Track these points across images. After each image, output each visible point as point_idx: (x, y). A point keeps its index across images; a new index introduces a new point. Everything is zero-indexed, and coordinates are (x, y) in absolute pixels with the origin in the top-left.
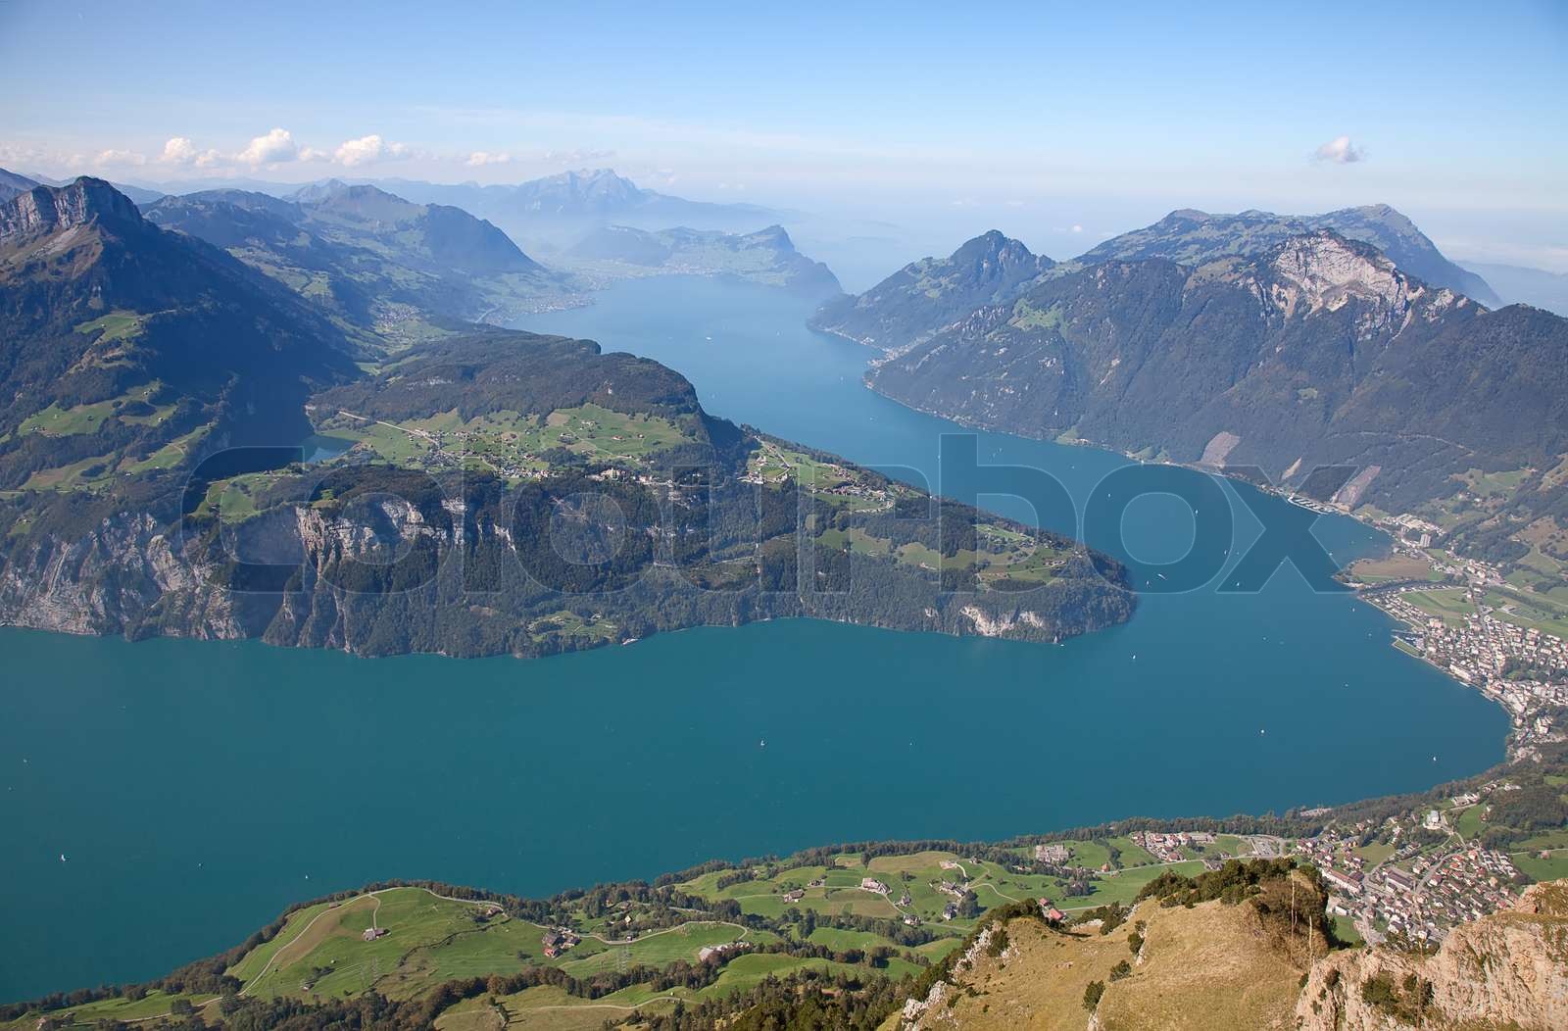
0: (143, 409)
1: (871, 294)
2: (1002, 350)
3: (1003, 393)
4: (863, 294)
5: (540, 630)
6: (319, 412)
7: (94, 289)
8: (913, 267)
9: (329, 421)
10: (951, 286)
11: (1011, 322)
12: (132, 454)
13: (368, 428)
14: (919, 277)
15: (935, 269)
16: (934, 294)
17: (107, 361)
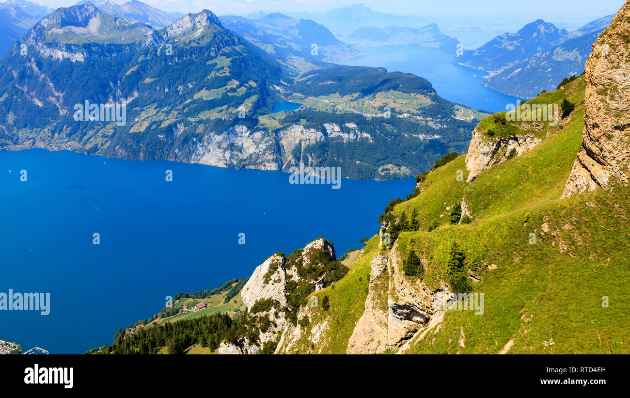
0: (233, 90)
1: (480, 49)
2: (550, 70)
3: (550, 87)
4: (477, 49)
5: (383, 171)
6: (286, 93)
7: (212, 49)
8: (500, 38)
9: (290, 97)
10: (519, 44)
11: (553, 57)
12: (233, 106)
13: (304, 100)
14: (503, 41)
15: (510, 38)
16: (511, 48)
17: (221, 74)
